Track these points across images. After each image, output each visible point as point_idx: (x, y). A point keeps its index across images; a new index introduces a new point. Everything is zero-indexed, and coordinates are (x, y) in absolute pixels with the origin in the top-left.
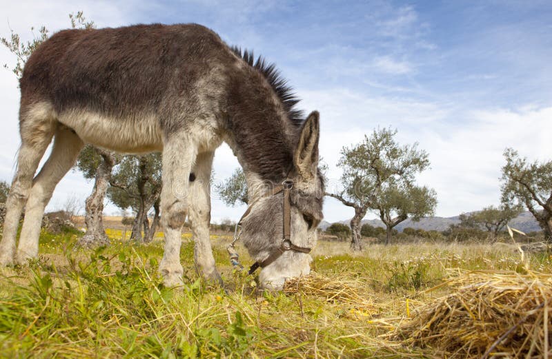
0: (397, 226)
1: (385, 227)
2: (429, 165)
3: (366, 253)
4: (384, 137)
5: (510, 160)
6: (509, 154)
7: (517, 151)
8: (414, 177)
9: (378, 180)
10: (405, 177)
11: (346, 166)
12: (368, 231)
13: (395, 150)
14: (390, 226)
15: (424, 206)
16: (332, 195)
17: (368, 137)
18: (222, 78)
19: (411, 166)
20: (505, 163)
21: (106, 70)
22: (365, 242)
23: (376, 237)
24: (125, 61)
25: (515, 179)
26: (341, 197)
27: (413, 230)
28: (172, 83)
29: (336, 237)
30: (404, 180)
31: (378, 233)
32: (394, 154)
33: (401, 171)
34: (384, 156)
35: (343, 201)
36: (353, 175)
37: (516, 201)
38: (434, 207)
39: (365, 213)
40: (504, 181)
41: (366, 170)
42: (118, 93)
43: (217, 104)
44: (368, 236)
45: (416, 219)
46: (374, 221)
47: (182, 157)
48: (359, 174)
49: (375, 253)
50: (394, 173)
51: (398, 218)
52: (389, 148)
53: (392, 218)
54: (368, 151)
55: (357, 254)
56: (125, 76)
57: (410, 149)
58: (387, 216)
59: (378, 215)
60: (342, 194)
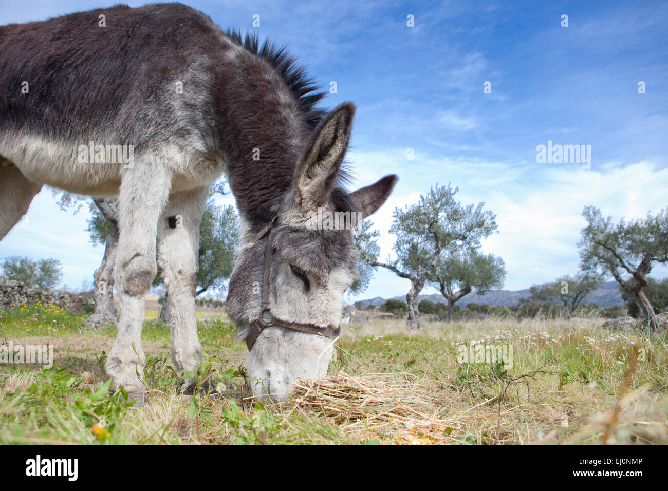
0: (460, 301)
1: (445, 302)
2: (496, 227)
3: (425, 331)
4: (444, 196)
5: (591, 220)
6: (590, 213)
7: (599, 210)
8: (479, 243)
9: (437, 247)
10: (468, 243)
11: (400, 232)
12: (426, 307)
13: (456, 211)
14: (452, 301)
15: (490, 277)
16: (384, 266)
17: (425, 197)
18: (204, 77)
19: (475, 229)
20: (586, 224)
21: (46, 70)
22: (423, 319)
23: (436, 313)
24: (72, 55)
25: (599, 243)
26: (395, 268)
27: (477, 306)
28: (136, 84)
29: (391, 314)
30: (467, 246)
31: (438, 310)
32: (455, 216)
33: (464, 236)
34: (443, 219)
35: (397, 271)
36: (408, 242)
37: (599, 270)
38: (501, 278)
39: (422, 285)
40: (584, 247)
41: (423, 236)
42: (63, 102)
43: (201, 115)
44: (427, 312)
45: (481, 293)
46: (434, 296)
47: (146, 191)
48: (415, 241)
49: (436, 332)
50: (456, 239)
51: (461, 291)
52: (449, 209)
53: (454, 292)
54: (425, 214)
55: (414, 333)
56: (72, 77)
57: (473, 211)
58: (448, 290)
59: (438, 288)
60: (396, 263)
